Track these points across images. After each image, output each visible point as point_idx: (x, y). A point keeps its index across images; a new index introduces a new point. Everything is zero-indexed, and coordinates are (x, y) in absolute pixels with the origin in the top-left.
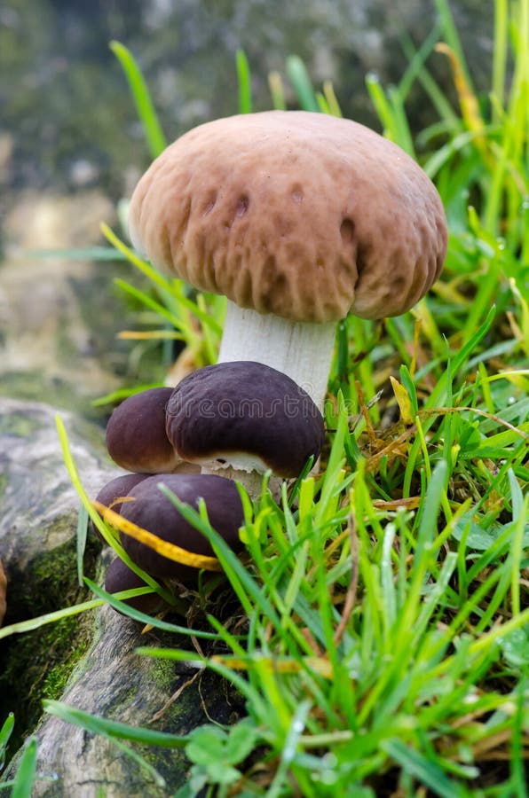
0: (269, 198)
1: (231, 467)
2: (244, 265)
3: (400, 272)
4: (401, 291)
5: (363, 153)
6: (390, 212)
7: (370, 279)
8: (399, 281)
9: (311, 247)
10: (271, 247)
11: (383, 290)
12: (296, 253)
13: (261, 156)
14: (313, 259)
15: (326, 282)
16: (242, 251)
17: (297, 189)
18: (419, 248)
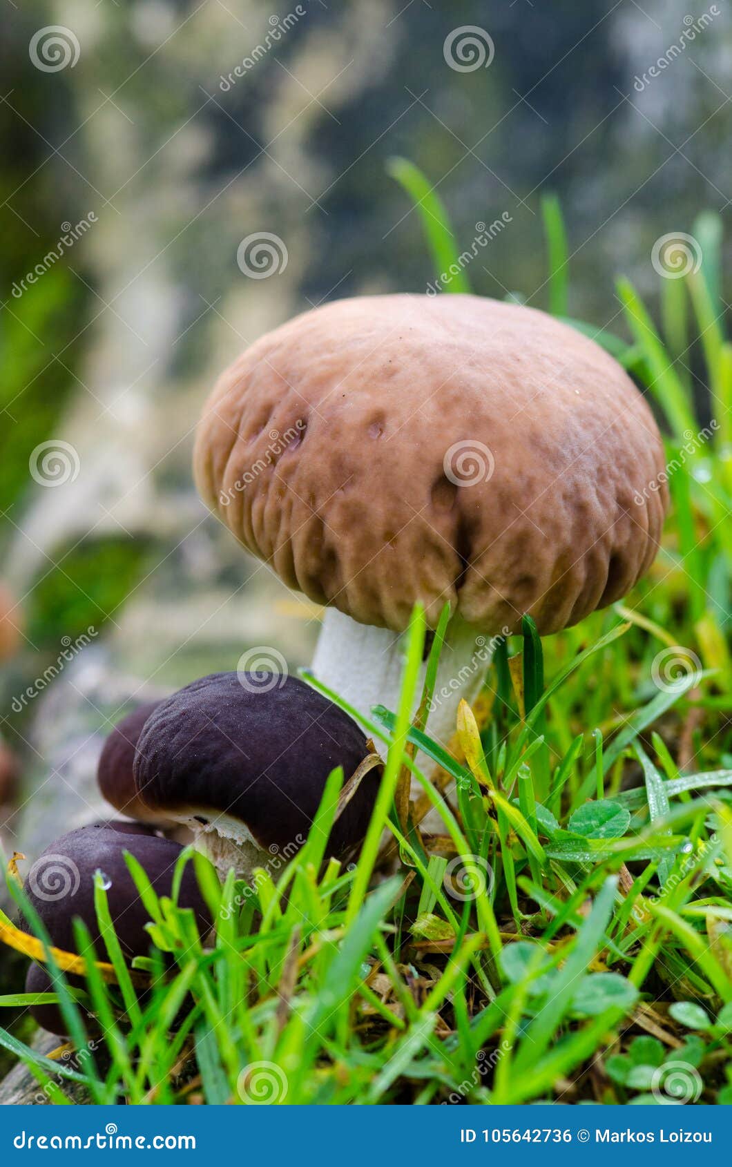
0: (334, 429)
1: (216, 831)
2: (283, 528)
3: (526, 568)
4: (530, 598)
5: (511, 376)
6: (520, 473)
7: (479, 574)
8: (526, 583)
9: (378, 511)
10: (321, 504)
11: (499, 593)
12: (354, 517)
13: (348, 362)
14: (378, 530)
15: (397, 568)
16: (284, 504)
17: (377, 421)
18: (567, 535)
